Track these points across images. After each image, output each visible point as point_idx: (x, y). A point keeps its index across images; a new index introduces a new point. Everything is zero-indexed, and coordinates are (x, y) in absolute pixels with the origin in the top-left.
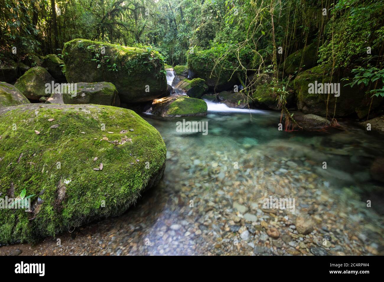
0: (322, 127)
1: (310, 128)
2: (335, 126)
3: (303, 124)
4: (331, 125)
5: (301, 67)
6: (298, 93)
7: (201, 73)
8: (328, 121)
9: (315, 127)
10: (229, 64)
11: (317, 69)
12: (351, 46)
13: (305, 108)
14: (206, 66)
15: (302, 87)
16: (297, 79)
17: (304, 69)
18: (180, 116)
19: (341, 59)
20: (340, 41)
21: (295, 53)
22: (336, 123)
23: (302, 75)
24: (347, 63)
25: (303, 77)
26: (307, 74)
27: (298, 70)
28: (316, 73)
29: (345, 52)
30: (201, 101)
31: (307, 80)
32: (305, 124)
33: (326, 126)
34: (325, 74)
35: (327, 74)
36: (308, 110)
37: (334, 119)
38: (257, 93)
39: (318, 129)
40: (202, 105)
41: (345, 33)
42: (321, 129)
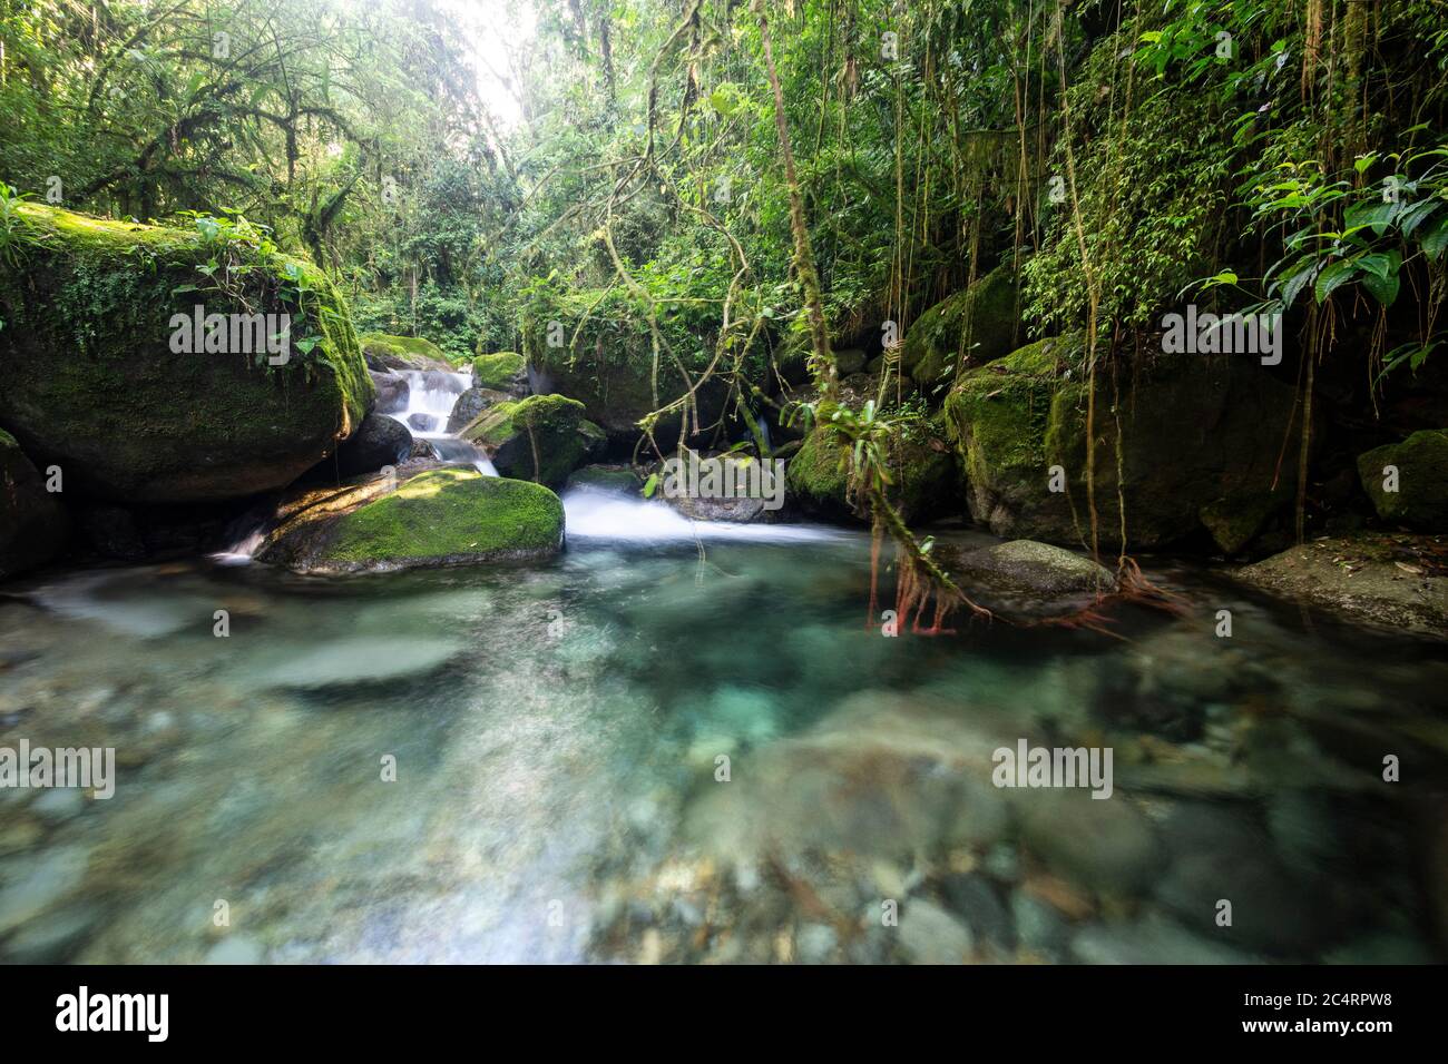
0: (1080, 602)
1: (1026, 607)
2: (1135, 591)
3: (994, 588)
4: (1117, 588)
5: (966, 352)
6: (966, 453)
7: (579, 378)
8: (1103, 570)
9: (1050, 605)
10: (689, 342)
11: (1025, 356)
12: (1155, 234)
13: (998, 516)
14: (596, 347)
15: (976, 428)
16: (955, 397)
17: (979, 360)
18: (397, 567)
19: (1119, 291)
20: (1105, 219)
21: (940, 305)
22: (1140, 580)
23: (974, 381)
24: (1150, 305)
25: (977, 388)
26: (992, 377)
27: (954, 361)
28: (1026, 370)
29: (1134, 260)
30: (528, 491)
31: (992, 397)
32: (1005, 587)
33: (1100, 596)
34: (1061, 372)
35: (1068, 374)
36: (1010, 521)
37: (1126, 561)
38: (806, 456)
39: (1065, 612)
40: (530, 509)
41: (1121, 183)
42: (1081, 613)
